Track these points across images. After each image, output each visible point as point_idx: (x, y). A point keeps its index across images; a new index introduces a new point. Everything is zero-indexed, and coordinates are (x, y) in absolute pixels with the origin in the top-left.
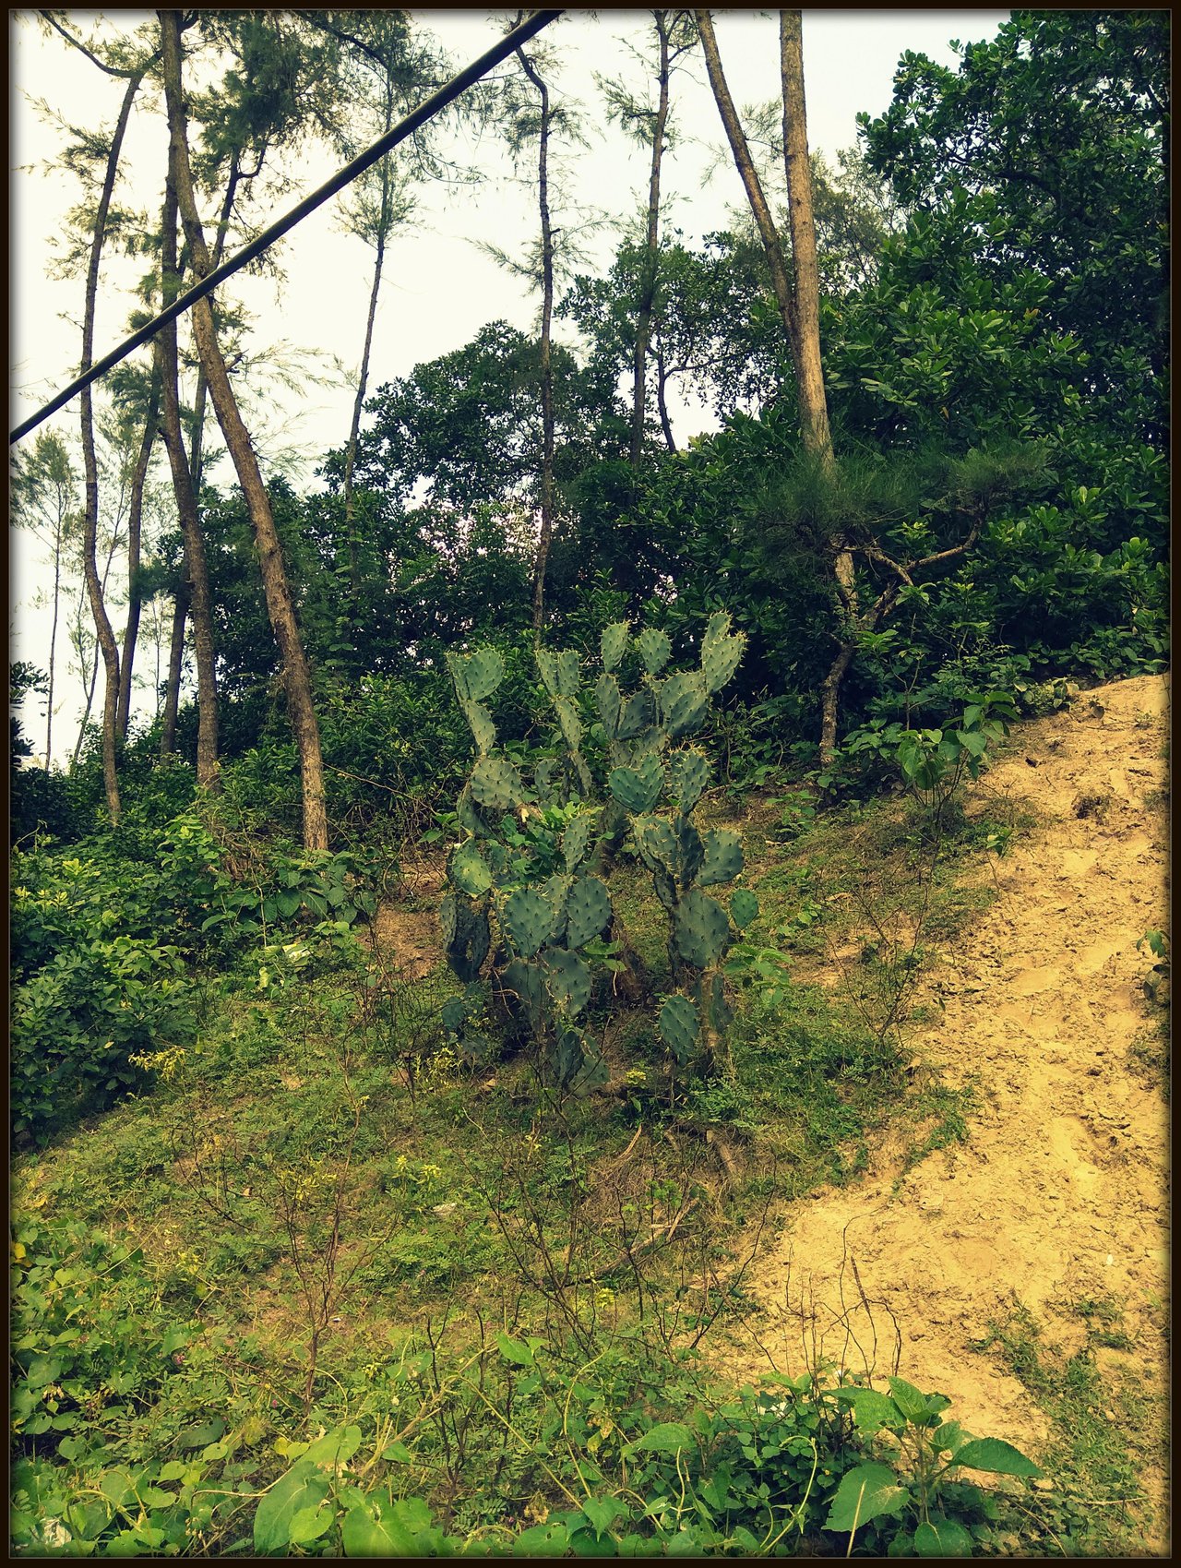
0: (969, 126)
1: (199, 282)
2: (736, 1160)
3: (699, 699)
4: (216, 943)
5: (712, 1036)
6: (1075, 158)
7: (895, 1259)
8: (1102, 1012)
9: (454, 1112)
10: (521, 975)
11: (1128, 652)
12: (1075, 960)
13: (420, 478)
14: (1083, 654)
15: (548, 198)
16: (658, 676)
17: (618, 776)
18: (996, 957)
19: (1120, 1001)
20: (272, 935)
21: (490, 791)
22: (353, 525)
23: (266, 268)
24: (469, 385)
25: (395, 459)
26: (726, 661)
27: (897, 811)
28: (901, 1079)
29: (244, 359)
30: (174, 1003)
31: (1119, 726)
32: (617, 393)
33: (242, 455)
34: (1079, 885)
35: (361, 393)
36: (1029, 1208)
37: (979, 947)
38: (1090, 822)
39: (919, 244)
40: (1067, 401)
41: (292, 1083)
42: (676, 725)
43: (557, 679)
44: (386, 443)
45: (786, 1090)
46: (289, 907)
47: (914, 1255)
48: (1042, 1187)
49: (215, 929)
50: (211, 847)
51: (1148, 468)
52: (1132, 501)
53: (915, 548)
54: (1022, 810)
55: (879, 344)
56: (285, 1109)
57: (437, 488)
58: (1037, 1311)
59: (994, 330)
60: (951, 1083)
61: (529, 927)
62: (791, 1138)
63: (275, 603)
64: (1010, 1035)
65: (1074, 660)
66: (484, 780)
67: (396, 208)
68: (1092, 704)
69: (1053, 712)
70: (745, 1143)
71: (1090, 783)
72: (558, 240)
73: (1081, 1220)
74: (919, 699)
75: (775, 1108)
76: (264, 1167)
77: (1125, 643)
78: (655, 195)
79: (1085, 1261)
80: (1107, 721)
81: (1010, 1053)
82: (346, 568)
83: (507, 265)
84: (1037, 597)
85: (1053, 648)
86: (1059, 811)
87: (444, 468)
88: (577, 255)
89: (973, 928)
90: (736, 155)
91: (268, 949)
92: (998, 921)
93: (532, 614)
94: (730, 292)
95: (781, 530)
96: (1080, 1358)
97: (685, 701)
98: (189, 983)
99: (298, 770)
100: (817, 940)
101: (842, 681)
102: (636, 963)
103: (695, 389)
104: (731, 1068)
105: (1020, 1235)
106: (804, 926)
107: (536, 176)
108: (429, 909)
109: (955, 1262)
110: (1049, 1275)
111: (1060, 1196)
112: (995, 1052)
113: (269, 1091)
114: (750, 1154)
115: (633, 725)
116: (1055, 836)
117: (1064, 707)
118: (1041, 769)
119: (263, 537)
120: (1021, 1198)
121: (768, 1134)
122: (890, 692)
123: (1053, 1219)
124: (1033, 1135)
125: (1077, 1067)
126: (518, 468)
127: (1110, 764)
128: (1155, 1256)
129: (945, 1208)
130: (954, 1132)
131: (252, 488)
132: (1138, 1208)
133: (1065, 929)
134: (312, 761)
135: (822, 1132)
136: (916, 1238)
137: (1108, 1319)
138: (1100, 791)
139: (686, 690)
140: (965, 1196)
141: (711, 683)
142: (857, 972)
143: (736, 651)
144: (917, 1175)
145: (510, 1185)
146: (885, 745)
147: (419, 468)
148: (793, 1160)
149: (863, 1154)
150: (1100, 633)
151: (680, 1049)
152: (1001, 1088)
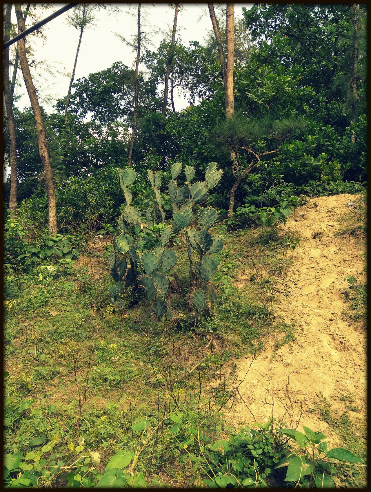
0: (276, 17)
1: (21, 33)
2: (218, 345)
3: (205, 191)
4: (23, 264)
5: (210, 303)
6: (310, 31)
7: (277, 380)
8: (331, 300)
9: (114, 325)
10: (146, 281)
11: (320, 189)
12: (320, 283)
13: (89, 112)
14: (306, 188)
15: (141, 21)
16: (191, 182)
17: (176, 215)
18: (294, 281)
19: (335, 297)
20: (43, 262)
21: (130, 217)
22: (67, 125)
23: (39, 34)
24: (107, 82)
25: (81, 104)
26: (215, 179)
27: (255, 233)
28: (271, 320)
29: (35, 62)
30: (12, 284)
31: (322, 211)
32: (157, 91)
33: (33, 96)
34: (316, 260)
35: (72, 80)
36: (320, 364)
37: (288, 278)
38: (317, 240)
39: (264, 51)
40: (305, 108)
41: (54, 313)
42: (196, 199)
43: (154, 181)
44: (78, 99)
45: (233, 322)
46: (49, 253)
47: (284, 379)
48: (322, 357)
49: (23, 258)
50: (22, 231)
51: (328, 132)
52: (323, 142)
53: (261, 149)
54: (296, 235)
55: (251, 82)
56: (54, 322)
57: (95, 116)
58: (328, 399)
59: (287, 82)
60: (288, 322)
61: (150, 265)
62: (237, 338)
63: (42, 148)
64: (303, 306)
65: (303, 190)
66: (128, 213)
67: (87, 19)
68: (314, 203)
69: (301, 205)
70: (220, 339)
71: (315, 228)
72: (143, 36)
73: (336, 368)
74: (260, 198)
75: (230, 328)
76: (47, 342)
77: (318, 186)
78: (175, 26)
79: (341, 382)
80: (318, 209)
81: (305, 313)
82: (64, 140)
83: (125, 42)
84: (294, 169)
85: (297, 186)
86: (307, 236)
87: (98, 110)
88: (149, 42)
89: (286, 272)
90: (210, 12)
91: (43, 267)
92: (294, 270)
93: (128, 161)
94: (196, 62)
95: (221, 139)
96: (344, 414)
97: (199, 192)
98: (16, 277)
99: (47, 206)
100: (235, 273)
101: (236, 190)
102: (176, 278)
103: (182, 92)
104: (215, 314)
105: (318, 373)
106: (230, 268)
107: (137, 13)
108: (98, 256)
109: (298, 381)
110: (330, 386)
111: (329, 360)
112: (300, 312)
113: (47, 315)
114: (223, 343)
115: (181, 198)
116: (307, 244)
117: (305, 204)
118: (299, 223)
119: (39, 125)
120: (316, 360)
121: (229, 337)
122: (251, 195)
123: (327, 367)
124: (316, 340)
125: (326, 318)
126: (124, 112)
127: (321, 223)
128: (363, 381)
129: (292, 363)
130: (290, 338)
131: (36, 107)
132: (354, 365)
133: (315, 273)
134: (52, 204)
135: (246, 336)
136: (283, 373)
137: (351, 402)
138: (321, 231)
139: (200, 188)
140: (298, 359)
141: (209, 186)
142: (250, 284)
143: (219, 175)
144: (280, 352)
145: (137, 351)
146: (250, 212)
147: (89, 108)
148: (238, 346)
149: (261, 344)
150: (311, 182)
151: (199, 308)
152: (303, 323)
